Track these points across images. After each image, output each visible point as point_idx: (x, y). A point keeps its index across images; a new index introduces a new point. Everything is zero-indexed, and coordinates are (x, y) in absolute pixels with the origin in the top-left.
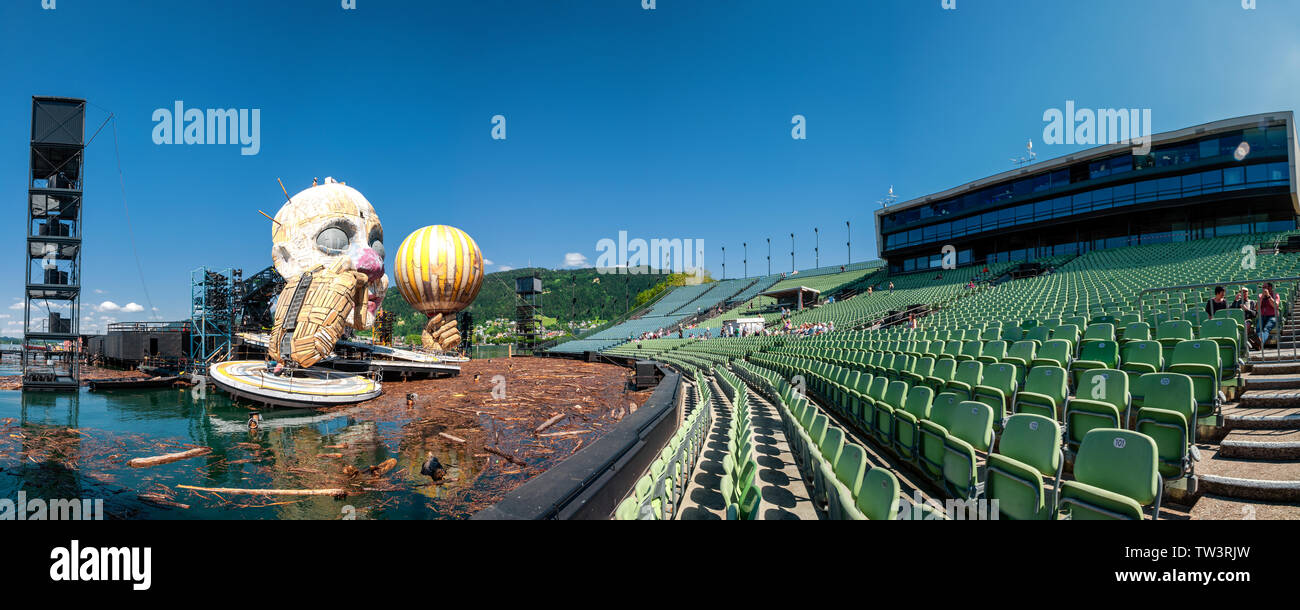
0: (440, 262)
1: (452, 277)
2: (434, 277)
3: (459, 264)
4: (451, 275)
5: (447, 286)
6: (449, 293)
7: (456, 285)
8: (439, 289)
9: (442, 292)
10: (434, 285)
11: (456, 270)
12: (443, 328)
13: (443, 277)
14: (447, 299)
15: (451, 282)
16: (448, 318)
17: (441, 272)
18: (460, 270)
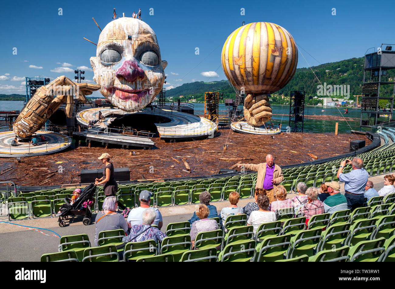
0: (240, 55)
1: (250, 66)
2: (237, 67)
3: (256, 55)
4: (248, 64)
5: (247, 73)
6: (250, 78)
7: (255, 73)
8: (242, 75)
9: (245, 78)
10: (237, 72)
11: (252, 60)
12: (254, 106)
13: (243, 67)
14: (250, 83)
15: (249, 70)
16: (257, 98)
17: (241, 62)
18: (256, 60)
